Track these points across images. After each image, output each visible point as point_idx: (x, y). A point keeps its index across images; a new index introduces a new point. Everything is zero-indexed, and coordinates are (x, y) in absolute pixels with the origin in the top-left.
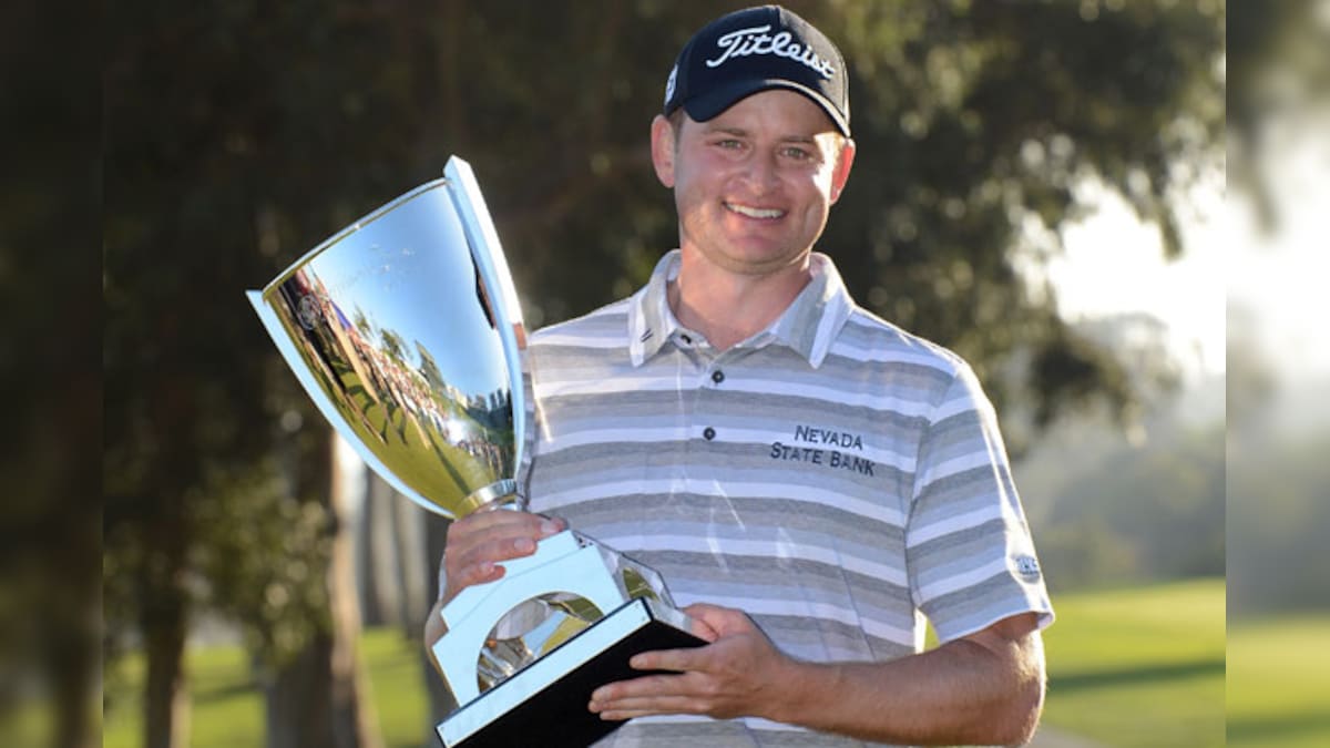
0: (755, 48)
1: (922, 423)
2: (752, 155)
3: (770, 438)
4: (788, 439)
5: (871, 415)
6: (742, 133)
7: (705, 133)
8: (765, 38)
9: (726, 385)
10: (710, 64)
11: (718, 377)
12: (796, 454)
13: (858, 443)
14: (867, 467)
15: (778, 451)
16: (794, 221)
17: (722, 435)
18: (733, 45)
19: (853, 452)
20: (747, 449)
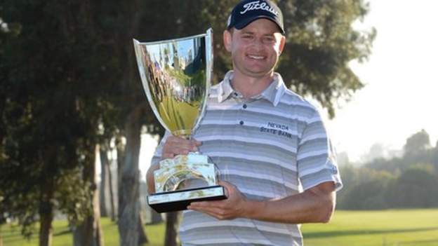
0: (255, 8)
1: (305, 123)
2: (255, 40)
3: (260, 126)
4: (266, 126)
5: (291, 120)
6: (252, 33)
7: (241, 34)
8: (258, 5)
9: (247, 109)
10: (242, 13)
11: (245, 106)
12: (268, 130)
13: (287, 128)
14: (289, 136)
15: (263, 129)
16: (268, 60)
17: (245, 124)
18: (248, 7)
19: (286, 131)
20: (253, 128)
